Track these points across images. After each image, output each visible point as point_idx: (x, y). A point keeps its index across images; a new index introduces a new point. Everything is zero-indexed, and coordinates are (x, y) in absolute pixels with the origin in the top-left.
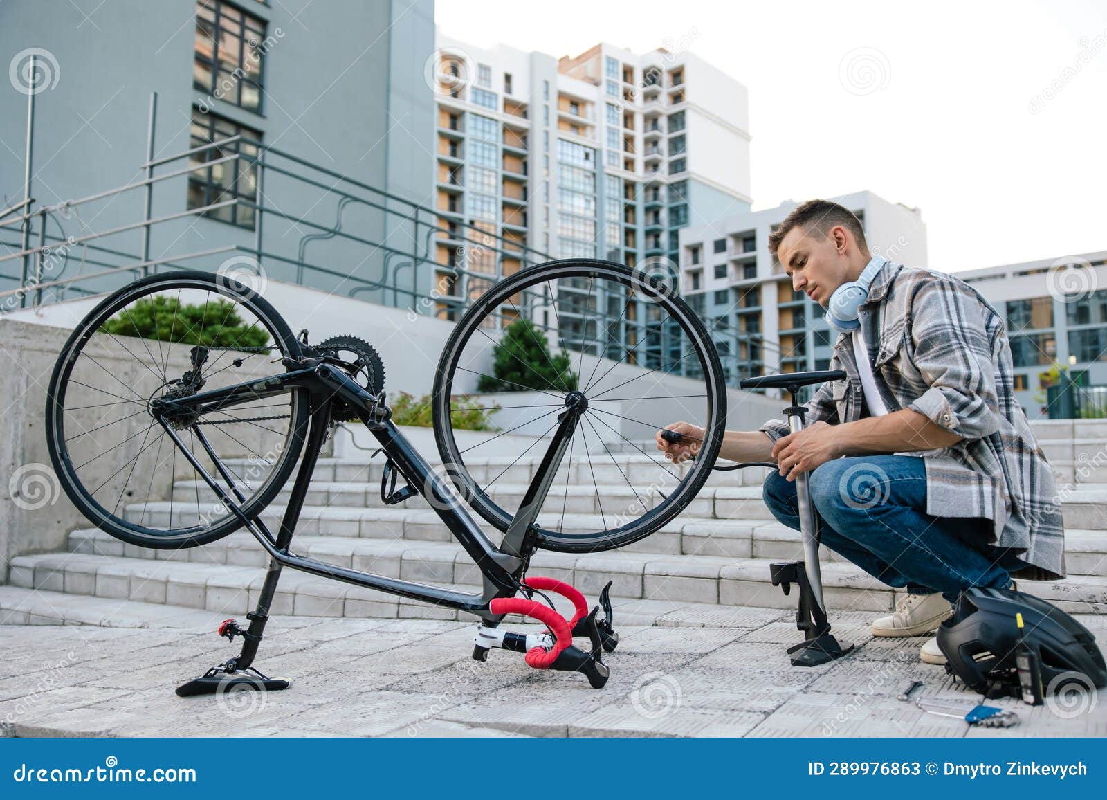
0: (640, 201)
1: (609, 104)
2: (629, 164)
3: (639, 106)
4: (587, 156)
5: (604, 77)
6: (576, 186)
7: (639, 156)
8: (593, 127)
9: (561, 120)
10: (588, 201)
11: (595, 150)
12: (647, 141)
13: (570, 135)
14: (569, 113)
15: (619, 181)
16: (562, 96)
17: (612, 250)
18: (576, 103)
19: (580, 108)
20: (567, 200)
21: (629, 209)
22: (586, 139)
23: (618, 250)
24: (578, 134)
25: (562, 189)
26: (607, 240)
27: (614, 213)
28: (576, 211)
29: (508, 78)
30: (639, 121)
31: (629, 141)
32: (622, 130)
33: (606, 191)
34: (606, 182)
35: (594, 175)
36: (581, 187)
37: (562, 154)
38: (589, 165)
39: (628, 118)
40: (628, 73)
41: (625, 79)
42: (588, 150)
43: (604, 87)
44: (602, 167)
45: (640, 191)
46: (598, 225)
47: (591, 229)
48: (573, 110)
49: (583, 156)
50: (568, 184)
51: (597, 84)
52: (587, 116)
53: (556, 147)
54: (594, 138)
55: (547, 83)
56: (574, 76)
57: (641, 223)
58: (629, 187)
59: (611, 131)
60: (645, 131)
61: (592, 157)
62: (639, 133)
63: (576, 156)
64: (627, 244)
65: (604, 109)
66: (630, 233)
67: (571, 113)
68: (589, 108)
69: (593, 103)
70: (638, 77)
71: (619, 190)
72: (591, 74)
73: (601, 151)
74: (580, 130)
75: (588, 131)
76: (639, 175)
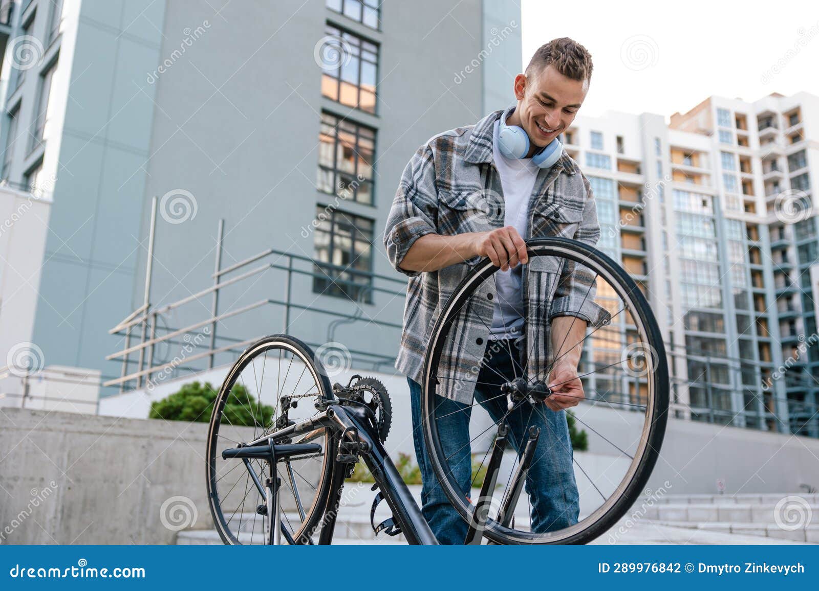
0: (765, 242)
1: (723, 152)
2: (749, 207)
3: (755, 150)
4: (704, 203)
5: (716, 127)
6: (695, 233)
7: (760, 197)
8: (708, 175)
9: (675, 172)
10: (708, 246)
11: (713, 198)
12: (766, 183)
13: (687, 185)
14: (682, 164)
15: (741, 224)
16: (673, 149)
17: (739, 292)
18: (689, 155)
19: (695, 159)
20: (688, 247)
21: (754, 252)
22: (703, 187)
23: (744, 293)
24: (695, 183)
25: (680, 236)
26: (732, 282)
27: (738, 257)
28: (697, 257)
29: (620, 140)
30: (756, 165)
31: (747, 185)
32: (739, 175)
33: (727, 235)
34: (727, 226)
35: (714, 221)
36: (701, 234)
37: (679, 203)
38: (708, 211)
39: (745, 163)
40: (740, 121)
41: (738, 126)
42: (705, 198)
43: (716, 137)
44: (721, 213)
45: (764, 233)
46: (722, 269)
47: (713, 273)
48: (687, 160)
49: (700, 203)
50: (687, 232)
51: (708, 134)
52: (701, 165)
53: (670, 197)
54: (710, 185)
55: (658, 140)
56: (686, 130)
57: (768, 263)
58: (752, 229)
59: (728, 178)
60: (764, 172)
61: (709, 203)
62: (758, 175)
63: (693, 205)
64: (754, 284)
65: (719, 158)
66: (756, 274)
67: (684, 164)
68: (703, 158)
69: (706, 153)
70: (752, 123)
71: (742, 234)
72: (702, 126)
73: (718, 197)
74: (696, 180)
75: (704, 180)
76: (761, 216)
